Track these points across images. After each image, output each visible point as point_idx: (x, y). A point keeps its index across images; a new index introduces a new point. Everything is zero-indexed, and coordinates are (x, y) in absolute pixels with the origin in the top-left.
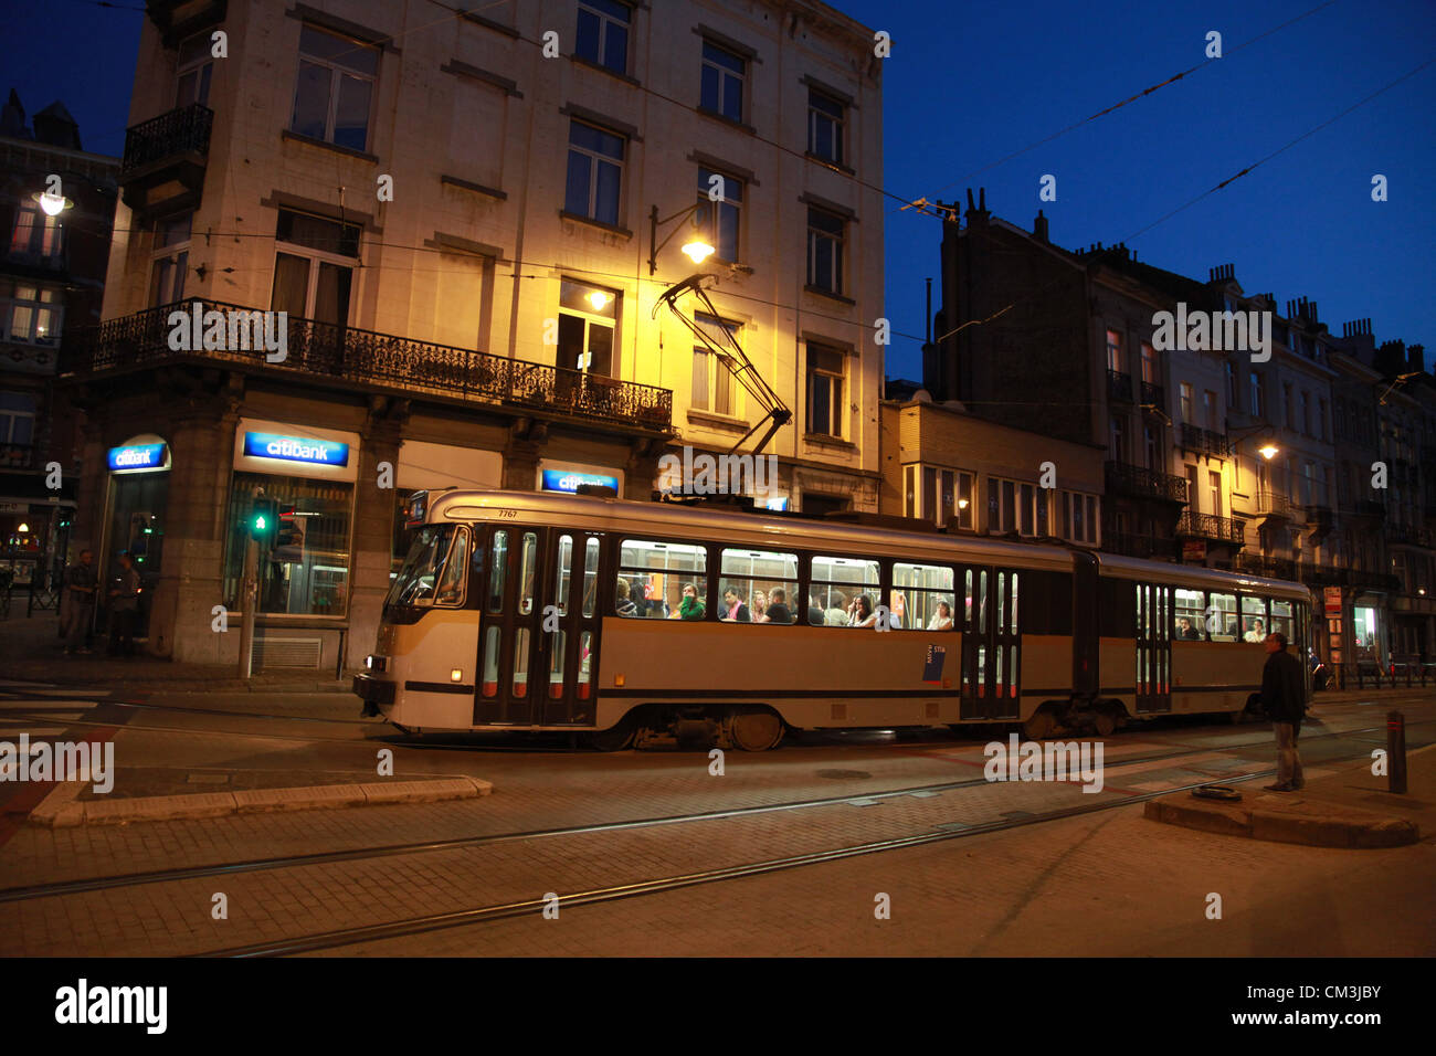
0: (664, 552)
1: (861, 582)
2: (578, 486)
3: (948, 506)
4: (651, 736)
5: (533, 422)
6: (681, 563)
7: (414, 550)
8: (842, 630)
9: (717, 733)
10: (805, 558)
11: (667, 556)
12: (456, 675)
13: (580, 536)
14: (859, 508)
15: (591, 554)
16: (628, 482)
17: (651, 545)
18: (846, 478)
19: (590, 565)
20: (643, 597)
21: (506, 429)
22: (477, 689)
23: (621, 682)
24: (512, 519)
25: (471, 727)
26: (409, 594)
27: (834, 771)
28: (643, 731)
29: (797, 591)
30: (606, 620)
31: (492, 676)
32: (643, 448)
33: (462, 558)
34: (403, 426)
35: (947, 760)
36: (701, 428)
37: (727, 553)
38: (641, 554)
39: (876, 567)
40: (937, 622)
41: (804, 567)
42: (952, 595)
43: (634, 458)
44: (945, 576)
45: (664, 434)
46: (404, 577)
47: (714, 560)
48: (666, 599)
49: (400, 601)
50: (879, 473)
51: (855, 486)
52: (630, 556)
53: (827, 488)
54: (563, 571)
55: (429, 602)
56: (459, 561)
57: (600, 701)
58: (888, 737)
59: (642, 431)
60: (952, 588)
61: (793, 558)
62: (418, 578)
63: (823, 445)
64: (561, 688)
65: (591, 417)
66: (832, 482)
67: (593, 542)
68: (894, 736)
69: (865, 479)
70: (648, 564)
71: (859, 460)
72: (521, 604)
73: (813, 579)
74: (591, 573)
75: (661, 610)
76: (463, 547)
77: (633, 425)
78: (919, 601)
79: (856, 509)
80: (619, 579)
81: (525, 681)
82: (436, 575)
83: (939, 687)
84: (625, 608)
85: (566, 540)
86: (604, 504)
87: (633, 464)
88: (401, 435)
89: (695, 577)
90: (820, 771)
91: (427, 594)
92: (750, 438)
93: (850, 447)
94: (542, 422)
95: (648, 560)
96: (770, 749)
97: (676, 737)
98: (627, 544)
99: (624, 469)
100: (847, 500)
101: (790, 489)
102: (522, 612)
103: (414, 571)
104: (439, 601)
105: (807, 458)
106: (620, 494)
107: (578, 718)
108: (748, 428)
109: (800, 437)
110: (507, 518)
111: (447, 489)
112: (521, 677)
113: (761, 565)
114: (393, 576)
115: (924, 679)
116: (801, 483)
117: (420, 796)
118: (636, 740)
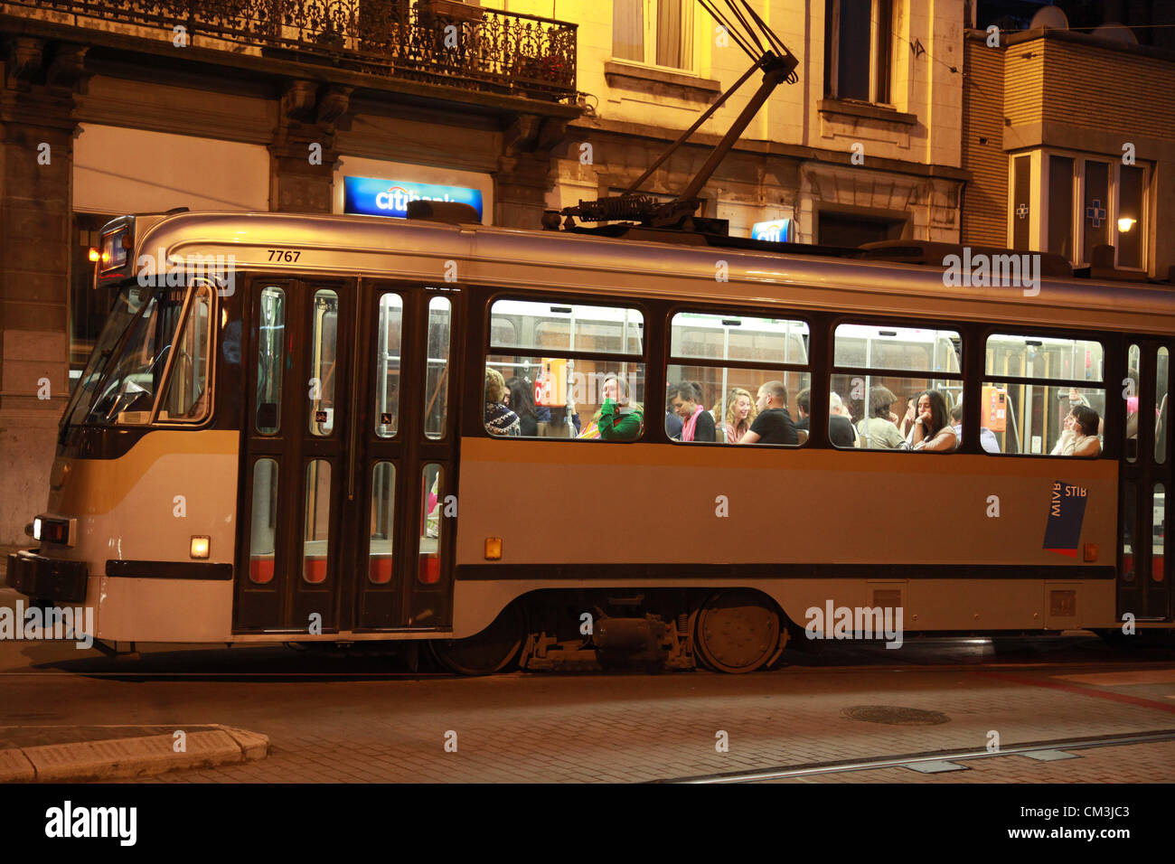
0: (567, 321)
1: (926, 369)
2: (410, 205)
3: (1095, 226)
4: (549, 648)
5: (323, 88)
6: (599, 340)
7: (113, 325)
8: (890, 455)
9: (668, 639)
10: (822, 327)
11: (573, 329)
12: (200, 547)
13: (416, 294)
14: (922, 235)
15: (437, 327)
16: (499, 198)
17: (543, 309)
18: (899, 180)
19: (435, 345)
20: (532, 400)
21: (273, 103)
22: (239, 570)
23: (495, 551)
24: (292, 264)
25: (230, 638)
26: (107, 405)
27: (880, 709)
28: (537, 639)
29: (808, 388)
30: (466, 442)
31: (264, 546)
32: (526, 134)
33: (203, 339)
34: (76, 97)
35: (1092, 693)
36: (630, 94)
37: (680, 321)
38: (527, 324)
39: (955, 343)
40: (1068, 443)
41: (821, 344)
42: (1100, 393)
43: (509, 151)
44: (1087, 357)
45: (563, 107)
46: (96, 376)
47: (657, 332)
48: (572, 405)
49: (91, 418)
50: (962, 169)
51: (915, 195)
52: (507, 330)
53: (864, 201)
54: (387, 357)
55: (145, 418)
56: (197, 344)
57: (462, 588)
58: (980, 651)
59: (521, 102)
60: (1100, 379)
61: (801, 329)
62: (122, 377)
63: (857, 119)
64: (389, 564)
65: (428, 77)
66: (872, 188)
67: (440, 304)
68: (990, 649)
69: (935, 181)
70: (539, 342)
71: (924, 147)
72: (313, 418)
73: (837, 365)
74: (438, 360)
75: (564, 425)
76: (203, 320)
77: (507, 90)
78: (1037, 402)
79: (917, 237)
80: (487, 369)
81: (325, 554)
82: (157, 371)
83: (1076, 560)
84: (499, 420)
85: (392, 303)
86: (458, 236)
87: (509, 164)
88: (74, 114)
89: (624, 365)
90: (852, 709)
91: (142, 403)
92: (719, 111)
93: (907, 123)
94: (340, 88)
95: (540, 336)
96: (763, 668)
97: (596, 648)
98: (501, 307)
99: (492, 173)
100: (900, 221)
101: (796, 204)
102: (316, 432)
103: (114, 363)
104: (163, 415)
105: (828, 145)
106: (487, 218)
107: (420, 617)
108: (715, 92)
109: (814, 107)
110: (283, 263)
111: (171, 212)
112: (317, 548)
113: (744, 342)
114: (75, 374)
115: (1045, 547)
116: (816, 192)
117: (134, 765)
118: (525, 654)
